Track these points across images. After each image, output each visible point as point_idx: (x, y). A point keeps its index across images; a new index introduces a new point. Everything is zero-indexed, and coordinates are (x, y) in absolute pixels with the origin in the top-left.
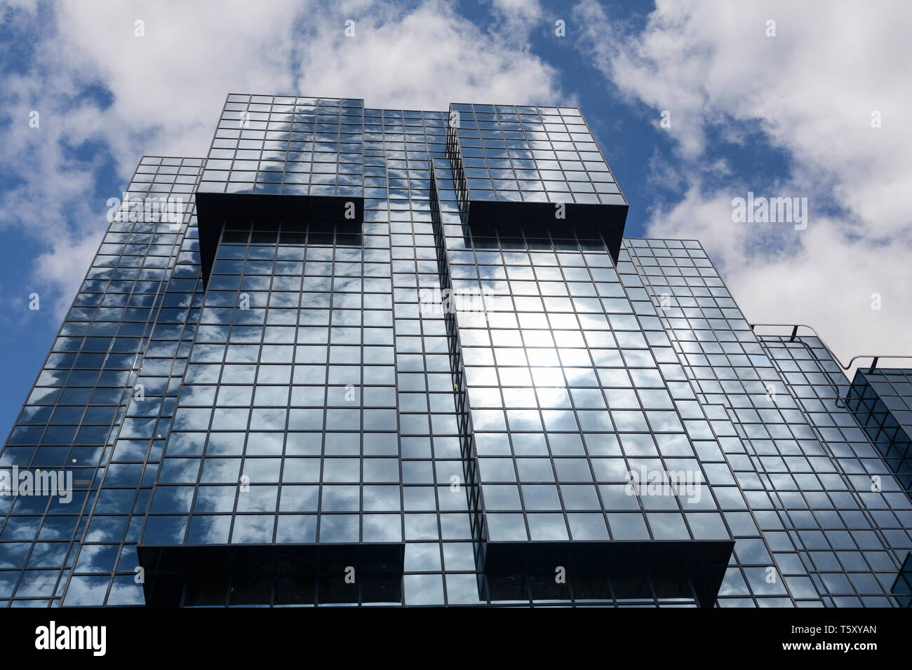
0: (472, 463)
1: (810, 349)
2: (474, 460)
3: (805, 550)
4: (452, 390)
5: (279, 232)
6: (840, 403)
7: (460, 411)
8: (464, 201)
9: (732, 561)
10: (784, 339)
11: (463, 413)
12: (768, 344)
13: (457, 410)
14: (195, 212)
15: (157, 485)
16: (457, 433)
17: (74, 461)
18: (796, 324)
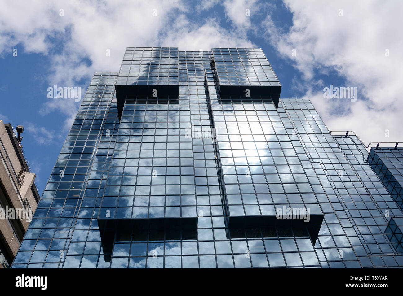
0: (223, 186)
1: (353, 140)
2: (223, 185)
3: (352, 218)
4: (215, 159)
5: (147, 99)
6: (365, 161)
7: (218, 167)
8: (218, 86)
9: (323, 222)
10: (343, 137)
11: (219, 168)
12: (337, 139)
13: (217, 166)
14: (115, 93)
15: (104, 196)
16: (217, 175)
17: (73, 188)
18: (347, 131)
